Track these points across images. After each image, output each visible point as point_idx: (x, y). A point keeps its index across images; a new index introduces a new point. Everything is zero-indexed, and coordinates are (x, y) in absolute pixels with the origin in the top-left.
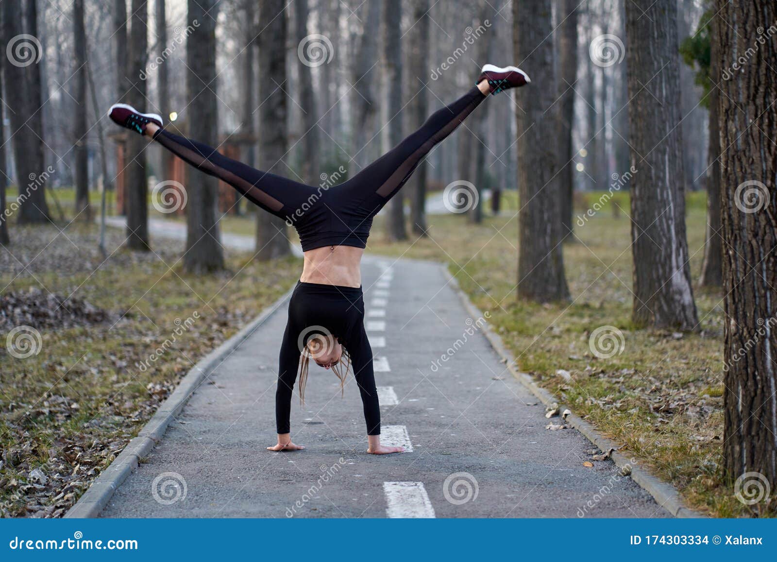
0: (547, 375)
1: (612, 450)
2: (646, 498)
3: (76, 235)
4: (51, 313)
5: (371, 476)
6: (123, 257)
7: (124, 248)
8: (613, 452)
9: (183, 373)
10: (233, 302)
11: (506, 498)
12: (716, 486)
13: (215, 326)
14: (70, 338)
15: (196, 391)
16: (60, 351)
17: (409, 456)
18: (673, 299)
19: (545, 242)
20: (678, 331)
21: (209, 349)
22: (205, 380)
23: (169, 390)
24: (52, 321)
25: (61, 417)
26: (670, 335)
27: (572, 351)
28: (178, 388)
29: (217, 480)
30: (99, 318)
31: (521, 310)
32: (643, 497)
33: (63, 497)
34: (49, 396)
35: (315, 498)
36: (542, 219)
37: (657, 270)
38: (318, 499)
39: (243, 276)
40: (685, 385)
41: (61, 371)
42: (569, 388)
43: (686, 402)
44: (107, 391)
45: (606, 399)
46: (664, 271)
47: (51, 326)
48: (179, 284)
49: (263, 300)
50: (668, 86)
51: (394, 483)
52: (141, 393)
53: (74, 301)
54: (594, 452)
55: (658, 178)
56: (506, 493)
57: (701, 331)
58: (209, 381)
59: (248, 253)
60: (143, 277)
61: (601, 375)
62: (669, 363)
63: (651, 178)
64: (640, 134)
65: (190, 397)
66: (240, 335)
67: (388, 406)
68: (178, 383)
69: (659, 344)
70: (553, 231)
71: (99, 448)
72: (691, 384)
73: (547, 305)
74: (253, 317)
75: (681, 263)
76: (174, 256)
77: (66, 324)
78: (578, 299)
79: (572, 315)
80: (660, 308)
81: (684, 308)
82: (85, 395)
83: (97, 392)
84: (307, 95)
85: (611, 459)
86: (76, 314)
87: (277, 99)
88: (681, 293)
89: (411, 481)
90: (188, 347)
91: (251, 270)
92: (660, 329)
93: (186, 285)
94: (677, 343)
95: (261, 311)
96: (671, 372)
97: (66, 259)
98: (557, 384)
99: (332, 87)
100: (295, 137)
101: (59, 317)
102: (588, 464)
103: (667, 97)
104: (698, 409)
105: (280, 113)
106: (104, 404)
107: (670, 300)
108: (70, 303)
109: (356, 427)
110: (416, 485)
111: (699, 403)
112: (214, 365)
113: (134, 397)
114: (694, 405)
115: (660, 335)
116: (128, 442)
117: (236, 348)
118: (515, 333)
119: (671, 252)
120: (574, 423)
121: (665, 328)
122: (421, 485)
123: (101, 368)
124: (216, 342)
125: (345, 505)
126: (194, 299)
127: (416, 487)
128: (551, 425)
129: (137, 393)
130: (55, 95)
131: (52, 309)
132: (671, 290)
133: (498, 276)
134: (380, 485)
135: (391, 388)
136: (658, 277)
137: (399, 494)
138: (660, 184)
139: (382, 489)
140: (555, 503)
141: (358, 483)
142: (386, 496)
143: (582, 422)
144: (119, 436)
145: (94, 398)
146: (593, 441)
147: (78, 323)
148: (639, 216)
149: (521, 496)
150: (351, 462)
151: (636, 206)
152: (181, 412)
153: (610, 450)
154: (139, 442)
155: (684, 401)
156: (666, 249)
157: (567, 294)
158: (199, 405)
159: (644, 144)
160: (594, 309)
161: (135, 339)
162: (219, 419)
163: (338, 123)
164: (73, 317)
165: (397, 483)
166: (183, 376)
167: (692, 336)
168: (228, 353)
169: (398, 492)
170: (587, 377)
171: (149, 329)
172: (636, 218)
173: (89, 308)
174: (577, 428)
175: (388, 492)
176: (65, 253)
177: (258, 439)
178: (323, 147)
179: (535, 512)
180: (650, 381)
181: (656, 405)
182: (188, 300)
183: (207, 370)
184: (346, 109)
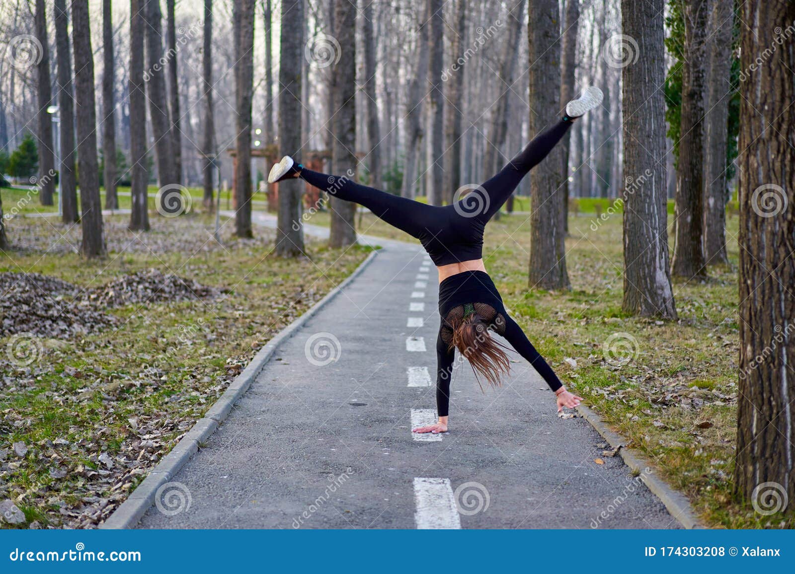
0: (556, 362)
1: (621, 447)
2: (658, 506)
3: (201, 224)
4: (167, 289)
5: (404, 470)
6: (233, 242)
7: (234, 235)
8: (622, 449)
9: (258, 348)
10: (308, 282)
11: (527, 502)
12: (728, 503)
13: (292, 303)
14: (179, 310)
15: (265, 368)
16: (167, 322)
17: (439, 446)
18: (656, 293)
19: (551, 242)
20: (660, 319)
21: (283, 326)
22: (274, 356)
23: (243, 365)
24: (167, 295)
25: (149, 389)
26: (653, 323)
27: (575, 336)
28: (251, 363)
29: (264, 470)
30: (204, 293)
31: (532, 296)
32: (656, 506)
33: (120, 487)
34: (146, 367)
35: (350, 496)
36: (549, 224)
37: (644, 269)
38: (352, 498)
39: (320, 260)
40: (675, 374)
41: (163, 342)
42: (576, 376)
43: (679, 394)
44: (194, 363)
45: (609, 389)
46: (650, 271)
47: (166, 299)
48: (270, 266)
49: (331, 281)
50: (656, 121)
51: (424, 479)
52: (221, 367)
53: (185, 280)
54: (603, 446)
55: (646, 195)
56: (527, 496)
57: (679, 319)
58: (277, 357)
59: (325, 241)
60: (245, 259)
61: (602, 363)
62: (658, 351)
63: (641, 196)
64: (632, 160)
65: (259, 373)
66: (310, 312)
67: (422, 388)
68: (252, 359)
69: (645, 330)
70: (557, 233)
71: (169, 428)
72: (679, 374)
73: (551, 292)
74: (323, 295)
75: (663, 265)
76: (270, 242)
77: (178, 298)
78: (576, 287)
79: (572, 300)
80: (645, 300)
81: (665, 300)
82: (175, 367)
83: (186, 364)
84: (373, 123)
85: (620, 456)
86: (186, 290)
87: (349, 126)
88: (662, 289)
89: (439, 477)
90: (268, 322)
91: (326, 255)
92: (644, 317)
93: (275, 266)
94: (660, 330)
95: (328, 291)
96: (661, 360)
97: (190, 243)
98: (566, 370)
99: (393, 119)
100: (363, 154)
101: (173, 293)
102: (599, 461)
103: (655, 130)
104: (690, 401)
105: (350, 137)
106: (188, 377)
107: (654, 294)
108: (182, 282)
109: (394, 409)
110: (443, 483)
111: (691, 396)
112: (284, 342)
113: (215, 370)
114: (686, 397)
115: (645, 323)
116: (195, 423)
117: (304, 325)
118: (528, 317)
119: (656, 256)
120: (582, 412)
121: (649, 317)
122: (447, 481)
123: (195, 340)
124: (290, 318)
125: (376, 507)
126: (279, 279)
127: (443, 485)
128: (563, 414)
129: (218, 366)
130: (194, 121)
131: (168, 286)
132: (655, 285)
133: (512, 263)
134: (410, 481)
135: (426, 368)
136: (644, 275)
137: (427, 493)
138: (648, 201)
139: (413, 486)
140: (573, 511)
141: (390, 478)
142: (416, 496)
143: (590, 412)
144: (189, 415)
145: (181, 370)
146: (601, 434)
147: (187, 297)
148: (630, 226)
149: (541, 499)
150: (386, 451)
151: (627, 217)
152: (248, 389)
153: (618, 446)
154: (204, 424)
155: (677, 392)
156: (651, 252)
157: (568, 283)
158: (265, 381)
159: (635, 168)
160: (589, 295)
161: (229, 313)
162: (279, 398)
163: (396, 143)
164: (183, 292)
165: (426, 479)
166: (258, 351)
167: (671, 324)
168: (297, 330)
169: (427, 491)
170: (590, 365)
171: (241, 304)
172: (628, 227)
173: (197, 286)
174: (585, 417)
175: (418, 491)
176: (189, 239)
177: (308, 421)
178: (384, 161)
179: (555, 524)
180: (644, 369)
181: (654, 397)
182: (275, 279)
183: (278, 346)
184: (403, 135)
